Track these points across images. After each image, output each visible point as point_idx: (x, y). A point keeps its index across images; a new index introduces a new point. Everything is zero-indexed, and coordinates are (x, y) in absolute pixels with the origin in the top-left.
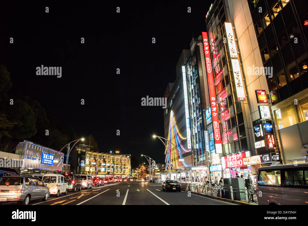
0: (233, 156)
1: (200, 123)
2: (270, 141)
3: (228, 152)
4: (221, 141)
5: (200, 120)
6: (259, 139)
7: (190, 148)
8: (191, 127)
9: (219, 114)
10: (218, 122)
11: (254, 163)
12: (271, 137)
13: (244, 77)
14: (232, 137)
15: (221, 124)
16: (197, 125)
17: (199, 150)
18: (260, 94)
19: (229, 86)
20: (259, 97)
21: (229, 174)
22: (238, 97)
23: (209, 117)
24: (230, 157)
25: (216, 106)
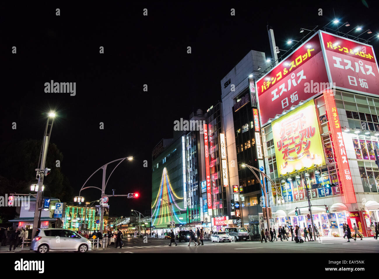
0: (219, 218)
1: (196, 189)
2: (237, 213)
3: (216, 215)
4: (212, 207)
5: (197, 187)
6: (233, 211)
7: (186, 208)
8: (187, 191)
9: (211, 188)
10: (210, 194)
11: (230, 223)
12: (238, 211)
13: (229, 172)
14: (219, 205)
15: (212, 196)
16: (193, 190)
17: (194, 210)
18: (235, 187)
19: (219, 172)
20: (234, 189)
21: (216, 229)
22: (224, 185)
23: (204, 188)
24: (217, 218)
25: (209, 182)
